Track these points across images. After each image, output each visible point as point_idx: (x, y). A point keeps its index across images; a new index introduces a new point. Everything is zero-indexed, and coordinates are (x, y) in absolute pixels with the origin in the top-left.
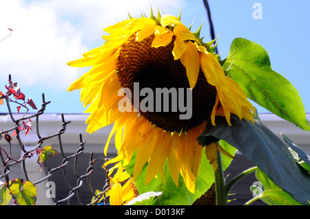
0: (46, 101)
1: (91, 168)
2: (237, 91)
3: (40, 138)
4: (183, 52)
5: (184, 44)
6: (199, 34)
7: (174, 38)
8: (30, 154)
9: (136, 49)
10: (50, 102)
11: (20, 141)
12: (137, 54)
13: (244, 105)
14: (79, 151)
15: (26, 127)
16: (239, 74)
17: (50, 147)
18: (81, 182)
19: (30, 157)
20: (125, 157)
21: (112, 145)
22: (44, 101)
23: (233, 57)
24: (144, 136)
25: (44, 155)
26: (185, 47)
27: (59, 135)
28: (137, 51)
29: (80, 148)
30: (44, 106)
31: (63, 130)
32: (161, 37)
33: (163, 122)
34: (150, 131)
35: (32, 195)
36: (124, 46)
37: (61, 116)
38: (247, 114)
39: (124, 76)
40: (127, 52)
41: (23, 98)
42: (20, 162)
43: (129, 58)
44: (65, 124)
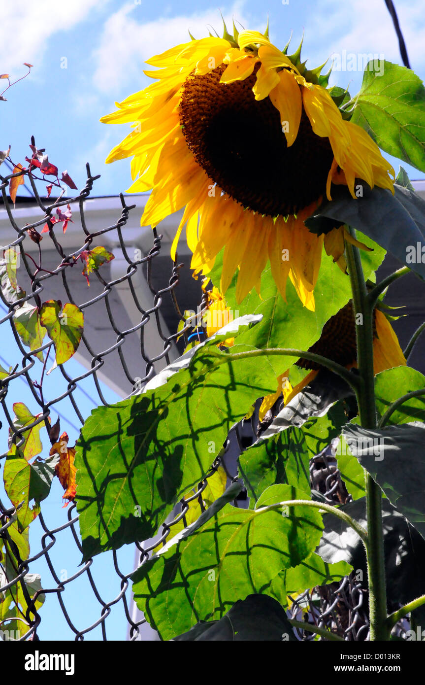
0: (93, 175)
1: (175, 278)
2: (362, 143)
3: (87, 233)
4: (273, 86)
5: (275, 74)
6: (299, 56)
7: (258, 65)
8: (71, 261)
9: (204, 88)
10: (98, 177)
11: (55, 241)
12: (206, 97)
13: (377, 164)
14: (153, 252)
15: (62, 217)
16: (381, 118)
17: (103, 249)
18: (159, 300)
19: (72, 265)
20: (204, 262)
21: (183, 243)
22: (89, 175)
23: (369, 91)
24: (232, 225)
25: (92, 262)
26: (277, 78)
27: (118, 227)
28: (206, 91)
29: (155, 246)
30: (90, 183)
31: (124, 219)
32: (238, 65)
33: (258, 200)
34: (242, 217)
35: (76, 326)
36: (187, 85)
37: (119, 199)
38: (382, 178)
39: (191, 133)
40: (192, 95)
41: (55, 173)
42: (56, 274)
43: (195, 102)
44: (127, 210)
